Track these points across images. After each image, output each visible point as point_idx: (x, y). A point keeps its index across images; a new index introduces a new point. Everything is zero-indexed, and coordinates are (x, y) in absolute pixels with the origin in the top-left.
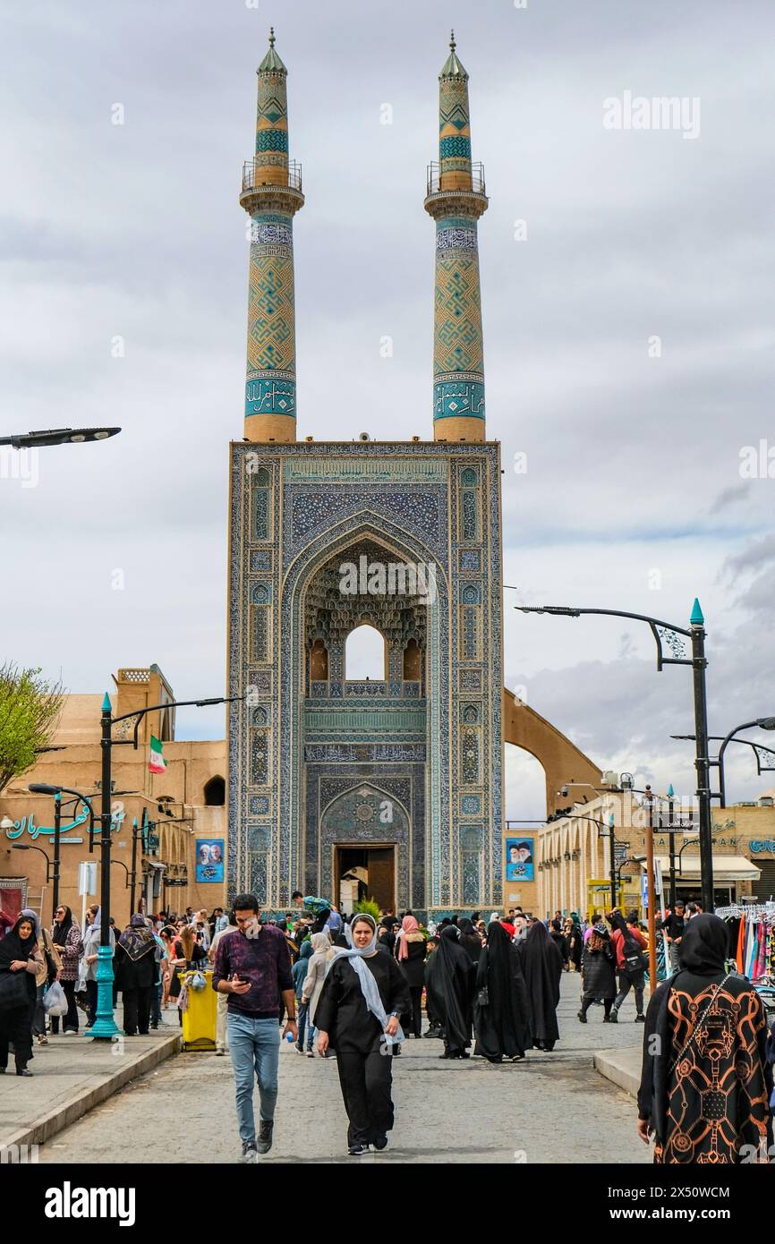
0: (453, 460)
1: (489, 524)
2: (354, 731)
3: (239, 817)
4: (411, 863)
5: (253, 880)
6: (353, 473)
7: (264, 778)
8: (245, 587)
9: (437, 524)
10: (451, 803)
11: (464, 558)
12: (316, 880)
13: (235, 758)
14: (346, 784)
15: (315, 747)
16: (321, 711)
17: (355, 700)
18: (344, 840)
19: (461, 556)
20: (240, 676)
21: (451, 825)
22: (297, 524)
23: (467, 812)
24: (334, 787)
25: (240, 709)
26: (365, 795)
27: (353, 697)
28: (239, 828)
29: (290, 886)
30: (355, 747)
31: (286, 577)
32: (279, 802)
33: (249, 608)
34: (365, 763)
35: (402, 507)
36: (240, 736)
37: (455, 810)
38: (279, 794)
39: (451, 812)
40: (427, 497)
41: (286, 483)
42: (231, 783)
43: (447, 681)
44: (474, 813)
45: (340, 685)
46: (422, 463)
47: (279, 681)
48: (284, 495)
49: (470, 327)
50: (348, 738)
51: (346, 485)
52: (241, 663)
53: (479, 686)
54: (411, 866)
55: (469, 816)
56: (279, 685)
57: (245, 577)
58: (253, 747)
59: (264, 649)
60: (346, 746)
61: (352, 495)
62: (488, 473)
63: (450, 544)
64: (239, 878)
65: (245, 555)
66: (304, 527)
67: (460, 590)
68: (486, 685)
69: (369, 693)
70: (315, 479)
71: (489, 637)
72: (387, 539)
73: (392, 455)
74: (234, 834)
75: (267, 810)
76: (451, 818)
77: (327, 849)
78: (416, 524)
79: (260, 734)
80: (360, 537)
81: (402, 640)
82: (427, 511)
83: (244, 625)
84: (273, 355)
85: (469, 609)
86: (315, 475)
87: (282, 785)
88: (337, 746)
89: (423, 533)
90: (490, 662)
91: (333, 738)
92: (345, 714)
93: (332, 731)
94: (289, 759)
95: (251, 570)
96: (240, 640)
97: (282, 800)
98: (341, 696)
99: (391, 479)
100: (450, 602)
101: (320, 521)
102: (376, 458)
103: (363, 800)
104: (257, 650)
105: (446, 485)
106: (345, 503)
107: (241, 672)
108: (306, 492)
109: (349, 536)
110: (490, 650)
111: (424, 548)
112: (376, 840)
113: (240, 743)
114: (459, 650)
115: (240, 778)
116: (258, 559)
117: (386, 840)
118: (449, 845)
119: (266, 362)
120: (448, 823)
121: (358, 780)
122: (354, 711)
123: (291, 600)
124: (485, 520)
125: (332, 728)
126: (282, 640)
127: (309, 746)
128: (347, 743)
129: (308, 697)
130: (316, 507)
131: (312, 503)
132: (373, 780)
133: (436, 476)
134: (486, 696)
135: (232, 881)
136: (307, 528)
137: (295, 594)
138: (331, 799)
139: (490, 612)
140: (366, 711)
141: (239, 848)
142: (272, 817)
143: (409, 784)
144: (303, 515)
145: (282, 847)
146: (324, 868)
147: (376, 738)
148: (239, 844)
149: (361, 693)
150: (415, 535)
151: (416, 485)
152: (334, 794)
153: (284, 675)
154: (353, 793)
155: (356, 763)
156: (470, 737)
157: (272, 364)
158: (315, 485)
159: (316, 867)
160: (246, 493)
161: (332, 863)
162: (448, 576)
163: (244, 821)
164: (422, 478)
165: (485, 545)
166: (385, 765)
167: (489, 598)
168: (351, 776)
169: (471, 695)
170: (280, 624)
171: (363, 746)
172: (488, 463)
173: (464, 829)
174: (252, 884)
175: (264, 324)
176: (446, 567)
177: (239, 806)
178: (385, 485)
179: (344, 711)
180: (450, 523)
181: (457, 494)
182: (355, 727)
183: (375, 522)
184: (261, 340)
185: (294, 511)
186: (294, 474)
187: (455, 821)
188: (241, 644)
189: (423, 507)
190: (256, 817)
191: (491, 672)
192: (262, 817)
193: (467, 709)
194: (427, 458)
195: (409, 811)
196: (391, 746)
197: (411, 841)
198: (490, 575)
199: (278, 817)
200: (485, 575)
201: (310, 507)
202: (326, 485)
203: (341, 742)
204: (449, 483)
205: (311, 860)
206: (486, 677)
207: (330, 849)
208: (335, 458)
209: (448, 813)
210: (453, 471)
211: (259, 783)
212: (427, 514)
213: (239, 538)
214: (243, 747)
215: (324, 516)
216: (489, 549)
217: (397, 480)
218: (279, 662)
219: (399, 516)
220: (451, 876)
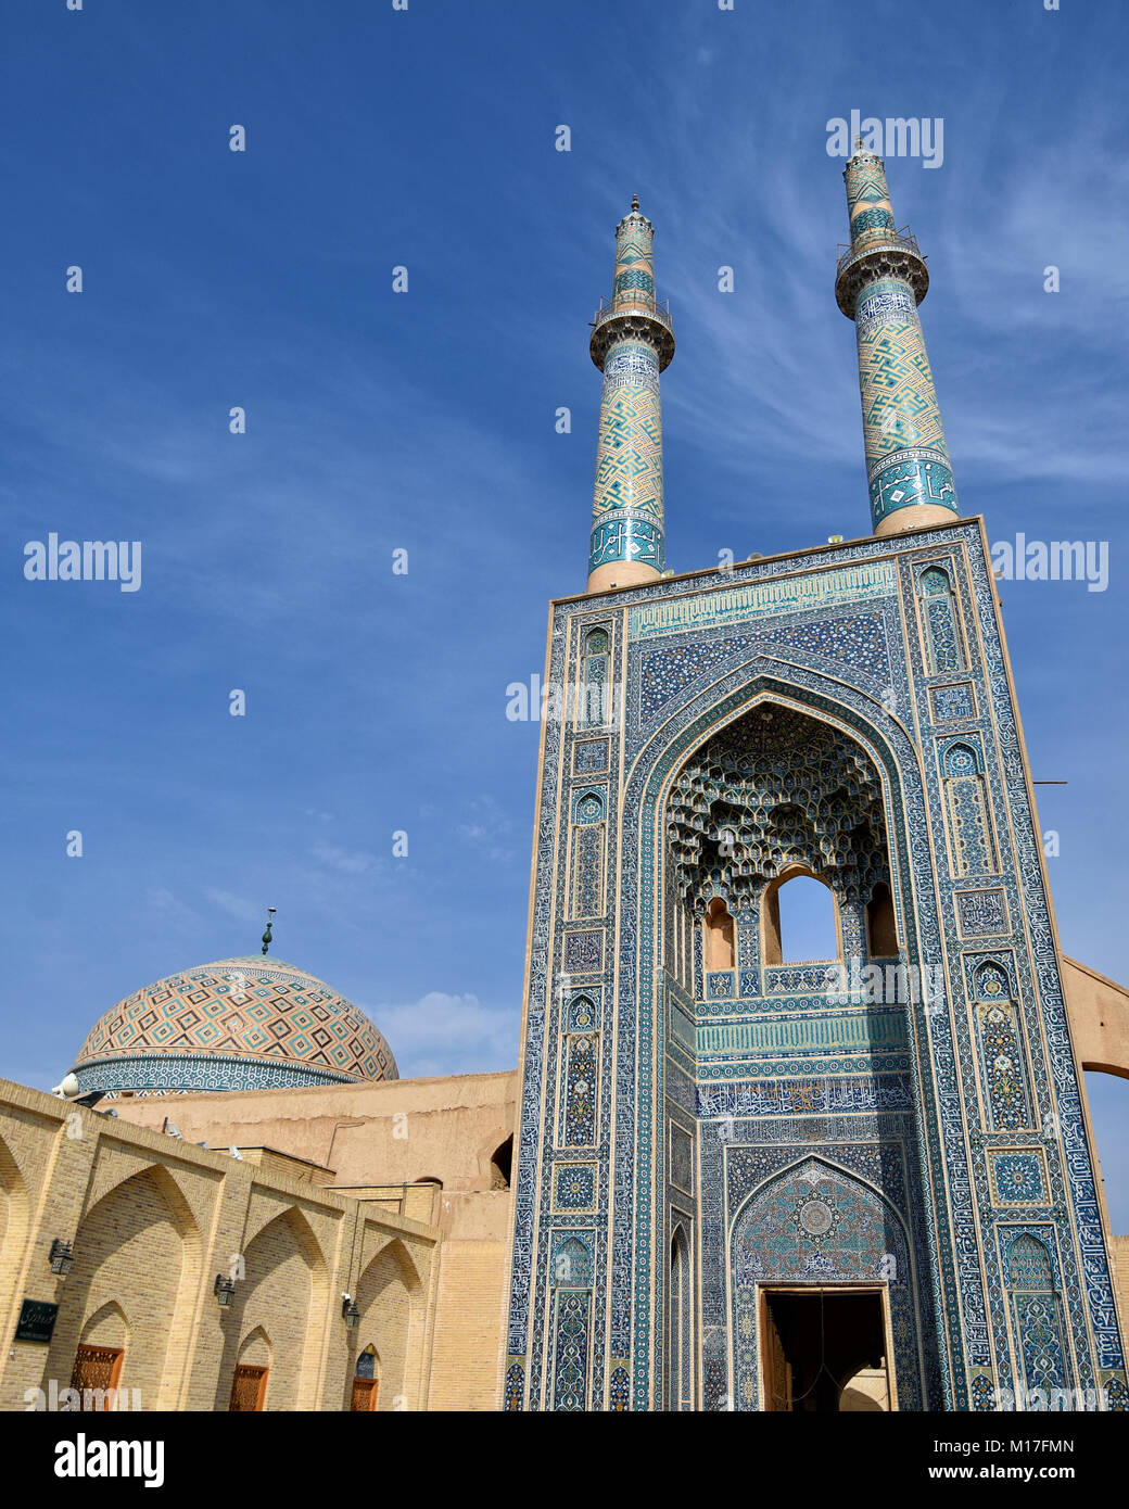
0: (902, 558)
1: (980, 639)
2: (785, 1055)
3: (537, 1214)
4: (919, 1330)
5: (560, 1354)
6: (737, 608)
7: (589, 1133)
8: (565, 799)
9: (885, 656)
10: (971, 1172)
11: (941, 702)
12: (724, 1364)
13: (533, 1094)
14: (774, 1158)
15: (715, 1088)
16: (725, 1023)
17: (782, 997)
18: (778, 1278)
19: (935, 698)
20: (551, 943)
21: (979, 1226)
22: (649, 694)
23: (1010, 1196)
24: (753, 1165)
25: (549, 1002)
26: (814, 1182)
27: (781, 993)
28: (536, 1234)
29: (632, 1370)
30: (791, 1084)
31: (629, 776)
32: (611, 1180)
33: (570, 830)
34: (809, 1116)
35: (822, 642)
36: (545, 1050)
37: (984, 1189)
38: (612, 1162)
39: (974, 1195)
40: (862, 621)
41: (633, 640)
42: (525, 1142)
43: (935, 918)
44: (1030, 1196)
45: (756, 974)
46: (849, 574)
47: (617, 946)
48: (629, 657)
49: (913, 395)
50: (774, 1070)
51: (726, 627)
52: (553, 920)
53: (1002, 922)
54: (919, 1337)
55: (1016, 1205)
56: (617, 954)
57: (566, 784)
58: (571, 1073)
59: (594, 895)
60: (771, 1085)
61: (736, 640)
62: (967, 565)
63: (911, 684)
64: (530, 1346)
65: (567, 752)
66: (659, 697)
67: (941, 753)
68: (1017, 918)
69: (810, 983)
70: (676, 628)
71: (1010, 824)
72: (800, 695)
73: (798, 571)
74: (526, 1247)
75: (589, 1196)
76: (976, 1211)
77: (746, 1296)
78: (848, 662)
79: (583, 1047)
80: (755, 701)
81: (862, 888)
82: (863, 642)
83: (562, 857)
84: (619, 492)
85: (962, 785)
86: (677, 623)
87: (619, 1145)
88: (755, 1085)
89: (860, 674)
90: (1018, 872)
91: (748, 1070)
92: (769, 1025)
93: (745, 1057)
94: (632, 1090)
95: (576, 773)
96: (554, 883)
97: (618, 1175)
98: (759, 994)
99: (798, 606)
100: (923, 776)
101: (686, 683)
102: (772, 580)
103: (809, 1193)
104: (582, 898)
105: (895, 597)
106: (725, 652)
107: (553, 935)
108: (662, 648)
109: (735, 701)
110: (1016, 851)
111: (866, 697)
112: (843, 1278)
113: (545, 1065)
114: (950, 858)
115: (542, 1131)
116: (586, 755)
117: (862, 1278)
118: (978, 1277)
119: (611, 501)
120: (972, 1222)
121: (797, 1149)
122: (784, 1019)
123: (640, 811)
124: (973, 636)
125: (745, 1051)
126: (624, 877)
127: (704, 1087)
128: (774, 1078)
129: (701, 999)
130: (677, 666)
131: (672, 663)
132: (827, 1148)
133: (876, 588)
134: (1019, 939)
135: (516, 1353)
136: (665, 699)
137: (646, 801)
138: (749, 1190)
139: (1004, 783)
140: (804, 1017)
141: (534, 1280)
142: (597, 1212)
143: (900, 1156)
144: (658, 680)
145: (616, 1278)
146: (740, 1338)
147: (826, 1066)
148: (534, 1271)
149: (796, 984)
150: (846, 679)
151: (844, 606)
152: (751, 1181)
153: (627, 935)
154: (789, 1178)
155: (792, 1117)
156: (997, 1027)
157: (619, 503)
158: (677, 636)
159: (722, 1334)
160: (573, 666)
161: (755, 1325)
162: (913, 734)
163: (545, 1221)
164: (852, 595)
165: (978, 673)
166: (849, 1119)
167: (1000, 759)
168: (785, 1142)
169: (988, 941)
170: (619, 851)
171: (805, 1083)
172: (965, 550)
173: (1010, 1235)
174: (558, 1360)
175: (610, 461)
176: (909, 721)
177: (538, 1188)
178: (791, 615)
179: (765, 1020)
180: (908, 651)
181: (917, 605)
182: (788, 1047)
183: (776, 671)
184: (603, 480)
185: (645, 676)
186: (644, 627)
187: (988, 1216)
188: (554, 890)
189: (858, 636)
190: (568, 1212)
191: (1023, 890)
192: (579, 1212)
193: (981, 969)
194: (857, 565)
195: (903, 1212)
196: (857, 1079)
197: (914, 1279)
198: (994, 716)
199: (610, 1212)
200: (986, 723)
201: (669, 667)
202: (693, 633)
203: (761, 1078)
204: (900, 594)
205: (715, 1321)
206: (1014, 903)
207: (752, 1296)
208: (707, 593)
209: (968, 1197)
210: (905, 575)
211: (577, 1142)
212: (866, 645)
213: (559, 728)
214: (552, 1072)
215: (690, 676)
216: (987, 677)
217: (809, 605)
218: (618, 914)
219: (818, 656)
220: (994, 1355)
